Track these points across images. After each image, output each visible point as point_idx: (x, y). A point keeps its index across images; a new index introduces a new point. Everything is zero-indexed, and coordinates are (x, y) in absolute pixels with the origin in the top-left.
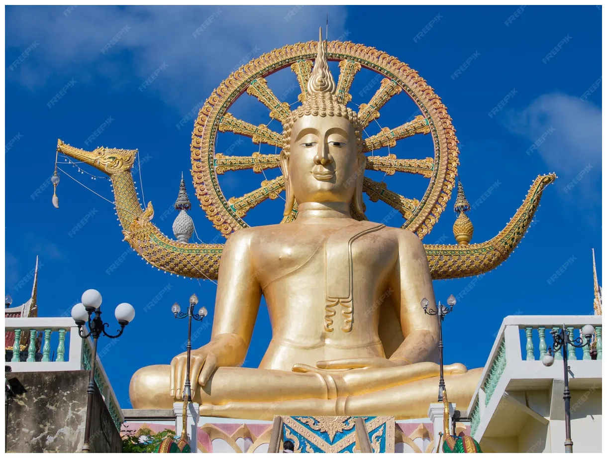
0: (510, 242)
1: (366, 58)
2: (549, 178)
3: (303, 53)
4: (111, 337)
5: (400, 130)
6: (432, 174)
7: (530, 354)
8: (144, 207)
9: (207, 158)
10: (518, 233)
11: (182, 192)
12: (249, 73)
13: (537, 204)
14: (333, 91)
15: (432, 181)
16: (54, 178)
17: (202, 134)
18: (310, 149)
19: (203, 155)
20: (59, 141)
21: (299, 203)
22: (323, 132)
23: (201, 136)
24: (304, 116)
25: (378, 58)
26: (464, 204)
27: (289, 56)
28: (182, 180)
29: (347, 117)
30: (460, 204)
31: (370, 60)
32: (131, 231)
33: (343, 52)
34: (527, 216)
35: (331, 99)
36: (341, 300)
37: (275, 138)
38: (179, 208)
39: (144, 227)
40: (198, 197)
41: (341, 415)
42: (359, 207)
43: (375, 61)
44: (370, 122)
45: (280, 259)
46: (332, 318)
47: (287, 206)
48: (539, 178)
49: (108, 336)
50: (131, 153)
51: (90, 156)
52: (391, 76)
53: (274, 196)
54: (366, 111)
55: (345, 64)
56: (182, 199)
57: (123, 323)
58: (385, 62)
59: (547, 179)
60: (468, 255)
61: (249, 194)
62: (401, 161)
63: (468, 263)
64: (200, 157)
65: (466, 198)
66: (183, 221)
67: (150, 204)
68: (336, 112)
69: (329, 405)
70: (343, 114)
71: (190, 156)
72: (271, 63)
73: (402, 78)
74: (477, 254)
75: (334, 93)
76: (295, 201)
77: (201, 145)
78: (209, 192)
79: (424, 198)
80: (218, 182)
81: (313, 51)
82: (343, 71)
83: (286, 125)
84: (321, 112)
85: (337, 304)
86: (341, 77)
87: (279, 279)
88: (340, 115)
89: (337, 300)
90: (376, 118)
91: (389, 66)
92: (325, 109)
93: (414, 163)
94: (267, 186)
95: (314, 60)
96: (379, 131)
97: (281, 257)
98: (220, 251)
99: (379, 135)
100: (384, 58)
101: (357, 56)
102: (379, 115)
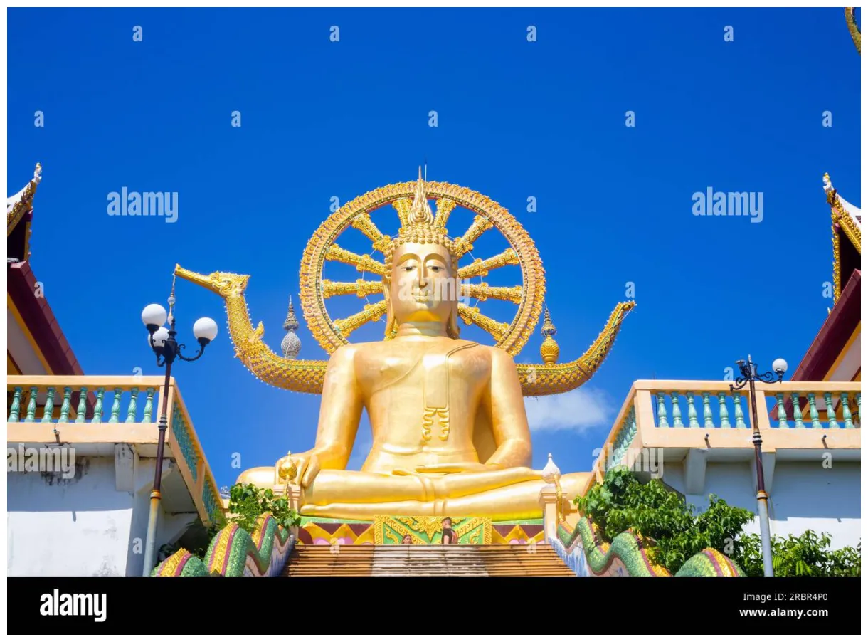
0: (594, 362)
1: (460, 197)
2: (629, 306)
3: (404, 192)
4: (189, 360)
5: (492, 261)
6: (522, 301)
7: (663, 421)
8: (256, 326)
9: (314, 283)
10: (601, 355)
11: (290, 313)
12: (354, 209)
13: (618, 329)
14: (431, 222)
15: (520, 307)
16: (171, 298)
17: (310, 262)
18: (410, 273)
19: (311, 280)
20: (178, 266)
21: (399, 323)
22: (422, 257)
23: (309, 264)
24: (405, 243)
25: (472, 197)
26: (551, 328)
27: (391, 195)
28: (290, 303)
29: (443, 244)
30: (547, 328)
31: (464, 199)
32: (242, 348)
33: (439, 192)
34: (609, 340)
35: (429, 228)
36: (438, 410)
37: (378, 266)
38: (288, 329)
39: (254, 344)
40: (306, 318)
41: (438, 515)
42: (455, 328)
43: (468, 200)
44: (464, 254)
45: (382, 372)
46: (430, 427)
47: (388, 326)
48: (620, 305)
49: (185, 359)
50: (245, 277)
51: (206, 279)
52: (483, 213)
53: (376, 319)
54: (462, 242)
55: (441, 204)
56: (291, 320)
57: (204, 341)
58: (478, 201)
59: (627, 306)
60: (555, 374)
61: (353, 317)
62: (493, 289)
63: (555, 380)
64: (308, 282)
65: (553, 322)
66: (291, 338)
67: (261, 323)
68: (434, 239)
69: (428, 506)
70: (441, 241)
71: (299, 281)
72: (374, 200)
73: (494, 215)
74: (563, 373)
75: (433, 224)
76: (396, 322)
77: (309, 272)
78: (316, 314)
79: (514, 322)
80: (324, 305)
81: (412, 191)
82: (439, 208)
83: (386, 252)
84: (420, 239)
85: (434, 414)
86: (438, 214)
87: (380, 390)
88: (437, 242)
89: (434, 410)
90: (470, 250)
91: (481, 204)
92: (424, 236)
93: (505, 290)
94: (368, 310)
95: (413, 199)
96: (473, 261)
97: (382, 369)
98: (325, 367)
99: (472, 265)
100: (477, 197)
101: (452, 195)
102: (472, 248)
